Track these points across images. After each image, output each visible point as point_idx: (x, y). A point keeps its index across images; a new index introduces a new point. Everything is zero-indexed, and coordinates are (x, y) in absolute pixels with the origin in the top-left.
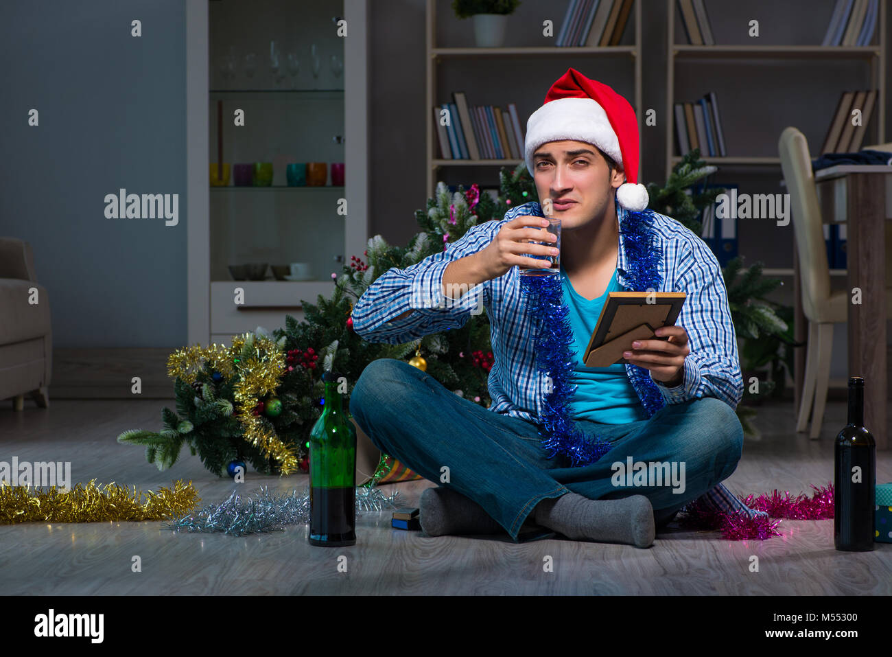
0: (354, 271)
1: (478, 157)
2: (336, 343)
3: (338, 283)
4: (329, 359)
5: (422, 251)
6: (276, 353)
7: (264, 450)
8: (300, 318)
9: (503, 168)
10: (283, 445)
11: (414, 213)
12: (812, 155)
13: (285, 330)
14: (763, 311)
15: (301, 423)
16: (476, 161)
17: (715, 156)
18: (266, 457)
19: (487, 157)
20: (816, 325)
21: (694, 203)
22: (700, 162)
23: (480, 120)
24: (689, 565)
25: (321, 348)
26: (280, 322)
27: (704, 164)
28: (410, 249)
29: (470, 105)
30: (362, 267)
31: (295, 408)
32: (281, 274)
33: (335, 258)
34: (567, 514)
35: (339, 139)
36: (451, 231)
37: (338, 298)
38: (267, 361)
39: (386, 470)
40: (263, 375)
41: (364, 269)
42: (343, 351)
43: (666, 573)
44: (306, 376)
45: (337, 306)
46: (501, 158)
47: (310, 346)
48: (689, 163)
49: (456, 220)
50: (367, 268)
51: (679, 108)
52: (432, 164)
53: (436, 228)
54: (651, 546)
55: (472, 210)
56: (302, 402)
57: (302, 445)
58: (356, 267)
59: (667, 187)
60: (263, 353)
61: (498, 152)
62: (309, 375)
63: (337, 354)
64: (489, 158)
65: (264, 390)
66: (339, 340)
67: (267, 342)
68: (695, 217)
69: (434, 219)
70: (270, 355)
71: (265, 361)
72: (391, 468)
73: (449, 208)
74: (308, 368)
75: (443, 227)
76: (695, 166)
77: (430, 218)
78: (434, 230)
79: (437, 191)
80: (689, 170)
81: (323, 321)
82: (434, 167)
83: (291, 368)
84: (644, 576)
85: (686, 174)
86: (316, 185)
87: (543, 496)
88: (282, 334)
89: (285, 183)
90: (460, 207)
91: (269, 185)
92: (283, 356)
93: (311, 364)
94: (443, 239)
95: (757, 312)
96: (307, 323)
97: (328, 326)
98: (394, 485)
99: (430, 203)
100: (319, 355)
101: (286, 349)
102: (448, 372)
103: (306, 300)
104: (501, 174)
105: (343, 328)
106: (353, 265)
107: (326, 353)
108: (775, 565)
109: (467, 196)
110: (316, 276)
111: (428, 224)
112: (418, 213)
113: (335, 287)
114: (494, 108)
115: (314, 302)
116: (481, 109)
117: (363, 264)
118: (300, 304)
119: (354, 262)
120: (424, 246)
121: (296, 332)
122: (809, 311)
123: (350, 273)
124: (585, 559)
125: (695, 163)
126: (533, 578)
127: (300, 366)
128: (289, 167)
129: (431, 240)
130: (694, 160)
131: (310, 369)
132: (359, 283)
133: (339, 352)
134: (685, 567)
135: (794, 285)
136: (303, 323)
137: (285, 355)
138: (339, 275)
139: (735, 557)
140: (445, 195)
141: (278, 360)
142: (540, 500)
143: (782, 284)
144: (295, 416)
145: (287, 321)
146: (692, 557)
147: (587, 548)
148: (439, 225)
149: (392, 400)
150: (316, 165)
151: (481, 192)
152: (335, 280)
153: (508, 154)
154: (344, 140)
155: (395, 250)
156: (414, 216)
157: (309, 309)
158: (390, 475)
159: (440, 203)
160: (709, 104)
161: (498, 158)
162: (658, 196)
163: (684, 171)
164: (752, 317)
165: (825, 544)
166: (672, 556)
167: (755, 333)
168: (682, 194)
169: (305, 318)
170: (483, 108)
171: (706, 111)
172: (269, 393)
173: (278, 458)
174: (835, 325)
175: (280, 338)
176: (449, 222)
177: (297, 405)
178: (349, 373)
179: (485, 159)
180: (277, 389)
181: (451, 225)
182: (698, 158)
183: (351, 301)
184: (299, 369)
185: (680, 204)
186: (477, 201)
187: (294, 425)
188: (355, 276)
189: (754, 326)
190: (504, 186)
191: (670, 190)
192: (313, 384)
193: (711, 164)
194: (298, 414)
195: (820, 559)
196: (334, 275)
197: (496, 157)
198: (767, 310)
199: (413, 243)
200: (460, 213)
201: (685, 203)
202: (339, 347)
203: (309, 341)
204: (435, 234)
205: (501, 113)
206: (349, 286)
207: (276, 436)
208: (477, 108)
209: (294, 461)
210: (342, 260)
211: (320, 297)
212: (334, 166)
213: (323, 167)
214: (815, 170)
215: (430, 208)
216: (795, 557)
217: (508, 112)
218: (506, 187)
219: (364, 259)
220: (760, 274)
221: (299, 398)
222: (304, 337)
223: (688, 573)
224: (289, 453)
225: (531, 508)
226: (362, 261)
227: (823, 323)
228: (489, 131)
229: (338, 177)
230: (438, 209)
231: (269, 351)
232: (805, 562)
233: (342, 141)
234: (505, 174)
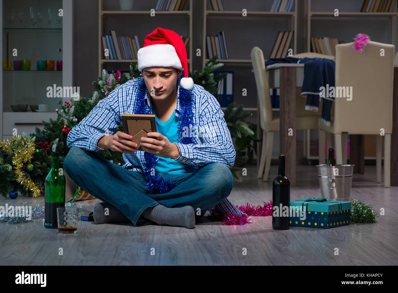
0: (66, 108)
1: (121, 58)
2: (58, 139)
3: (59, 113)
4: (54, 146)
5: (96, 99)
6: (31, 144)
7: (26, 186)
8: (42, 128)
9: (131, 63)
10: (34, 184)
11: (92, 83)
12: (265, 59)
13: (35, 133)
14: (243, 126)
15: (42, 174)
16: (120, 60)
17: (224, 59)
18: (26, 189)
19: (125, 58)
20: (266, 132)
21: (214, 79)
22: (217, 62)
23: (122, 42)
24: (210, 236)
25: (51, 141)
26: (33, 130)
27: (219, 63)
28: (90, 99)
29: (118, 36)
30: (69, 106)
31: (39, 168)
32: (34, 109)
33: (58, 102)
34: (158, 214)
35: (60, 50)
36: (108, 91)
37: (58, 120)
38: (27, 147)
39: (79, 195)
40: (25, 153)
41: (70, 107)
42: (60, 143)
43: (199, 239)
44: (44, 154)
45: (58, 123)
46: (131, 59)
47: (46, 141)
48: (212, 62)
49: (110, 86)
50: (72, 106)
51: (208, 38)
52: (101, 61)
53: (102, 89)
54: (194, 228)
55: (118, 81)
56: (42, 165)
57: (42, 184)
58: (66, 106)
59: (202, 72)
60: (25, 144)
61: (130, 56)
62: (45, 153)
63: (58, 144)
64: (126, 59)
65: (26, 160)
66: (59, 138)
67: (27, 139)
68: (215, 85)
69: (101, 85)
70: (29, 145)
71: (26, 147)
72: (81, 194)
73: (108, 81)
74: (45, 151)
75: (105, 89)
76: (215, 63)
77: (99, 85)
78: (101, 90)
79: (102, 73)
80: (212, 65)
81: (52, 130)
82: (102, 63)
83: (38, 151)
84: (190, 241)
85: (211, 66)
86: (50, 70)
87: (147, 206)
88: (34, 135)
89: (36, 69)
90: (113, 80)
91: (29, 70)
92: (34, 145)
93: (46, 148)
94: (105, 94)
95: (241, 126)
96: (45, 131)
97: (54, 132)
98: (82, 201)
99: (99, 79)
100: (49, 144)
101: (36, 142)
102: (107, 152)
103: (44, 121)
104: (131, 66)
105: (61, 133)
106: (65, 105)
107: (53, 144)
108: (246, 236)
109: (116, 76)
110: (49, 110)
111: (98, 88)
112: (94, 83)
113: (57, 115)
114: (128, 37)
115: (48, 121)
116: (123, 38)
117: (70, 105)
118: (42, 122)
119: (66, 104)
120: (96, 97)
121: (40, 135)
122: (263, 126)
123: (64, 109)
124: (165, 234)
125: (214, 62)
126: (142, 242)
127: (41, 150)
128: (38, 62)
129: (99, 95)
130: (214, 61)
131: (46, 151)
132: (68, 113)
133: (59, 143)
134: (208, 237)
135: (257, 115)
136: (43, 131)
137: (35, 144)
138: (59, 110)
139: (230, 232)
140: (106, 75)
141: (32, 147)
142: (146, 208)
143: (252, 114)
144: (39, 171)
145: (36, 130)
146: (211, 233)
147: (166, 229)
148: (103, 88)
149: (82, 164)
150: (50, 62)
151: (122, 74)
152: (57, 112)
153: (134, 58)
154: (62, 51)
155: (84, 99)
156: (92, 84)
157: (46, 125)
158: (81, 197)
159: (104, 79)
160: (221, 36)
161: (130, 59)
162: (199, 76)
163: (210, 66)
164: (239, 129)
165: (268, 227)
166: (202, 232)
167: (240, 136)
168: (209, 75)
169: (44, 129)
170: (123, 37)
171: (220, 39)
172: (28, 161)
173: (32, 190)
174: (275, 132)
175: (33, 137)
176: (108, 87)
177: (40, 166)
178: (63, 152)
179: (124, 59)
180: (32, 160)
181: (108, 88)
182: (216, 60)
183: (64, 121)
184: (41, 151)
185: (208, 79)
186: (120, 77)
187: (39, 175)
188: (66, 110)
189: (240, 132)
190: (132, 71)
191: (203, 73)
192: (47, 157)
193: (221, 62)
194: (41, 171)
195: (266, 233)
196: (57, 110)
197: (129, 58)
198: (245, 126)
199: (92, 96)
200: (112, 83)
201: (210, 79)
202: (59, 141)
203: (45, 138)
204: (101, 92)
205: (131, 39)
206: (64, 115)
207: (31, 180)
208: (121, 37)
209: (38, 191)
210: (61, 103)
211: (51, 119)
212: (58, 62)
213: (53, 62)
214: (266, 65)
215: (99, 80)
216: (255, 232)
217: (134, 39)
218: (133, 72)
219: (70, 103)
220: (242, 110)
221: (41, 163)
222: (44, 137)
223: (209, 240)
224: (36, 187)
225: (143, 211)
226: (69, 103)
227: (269, 131)
228: (126, 47)
229: (60, 66)
230: (103, 81)
231: (28, 143)
232: (260, 235)
233: (61, 50)
234: (132, 66)
